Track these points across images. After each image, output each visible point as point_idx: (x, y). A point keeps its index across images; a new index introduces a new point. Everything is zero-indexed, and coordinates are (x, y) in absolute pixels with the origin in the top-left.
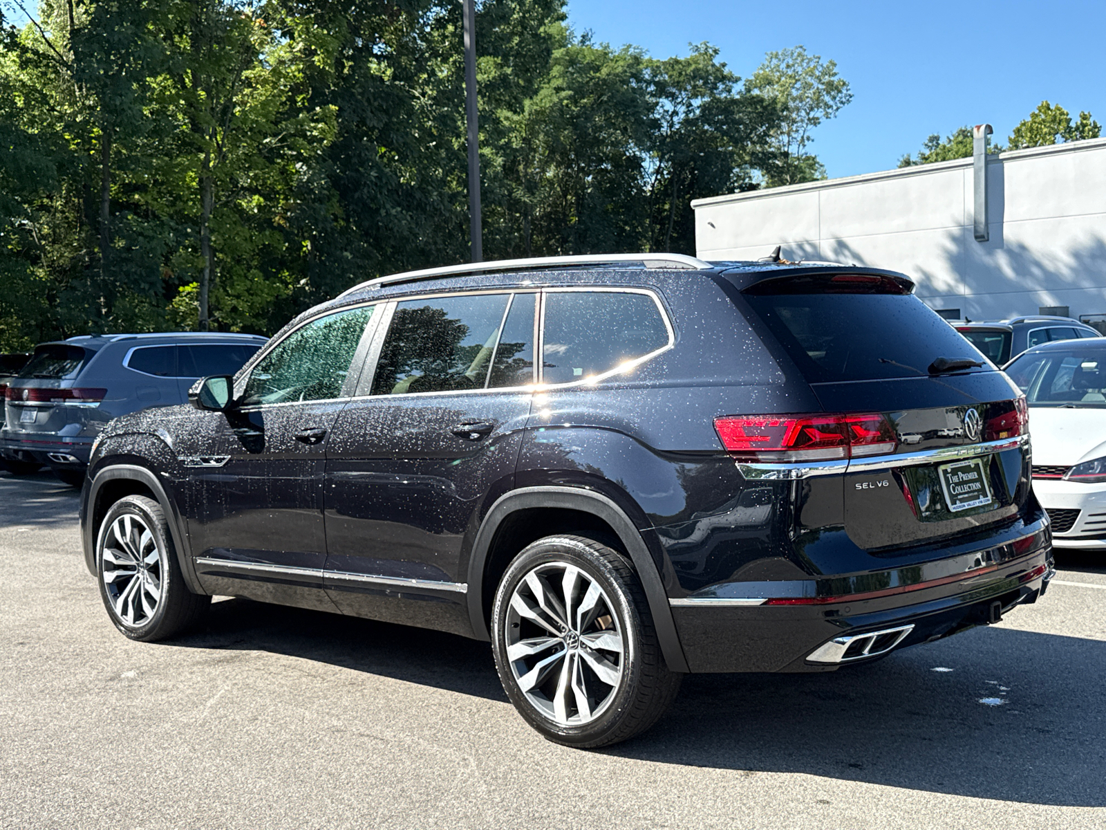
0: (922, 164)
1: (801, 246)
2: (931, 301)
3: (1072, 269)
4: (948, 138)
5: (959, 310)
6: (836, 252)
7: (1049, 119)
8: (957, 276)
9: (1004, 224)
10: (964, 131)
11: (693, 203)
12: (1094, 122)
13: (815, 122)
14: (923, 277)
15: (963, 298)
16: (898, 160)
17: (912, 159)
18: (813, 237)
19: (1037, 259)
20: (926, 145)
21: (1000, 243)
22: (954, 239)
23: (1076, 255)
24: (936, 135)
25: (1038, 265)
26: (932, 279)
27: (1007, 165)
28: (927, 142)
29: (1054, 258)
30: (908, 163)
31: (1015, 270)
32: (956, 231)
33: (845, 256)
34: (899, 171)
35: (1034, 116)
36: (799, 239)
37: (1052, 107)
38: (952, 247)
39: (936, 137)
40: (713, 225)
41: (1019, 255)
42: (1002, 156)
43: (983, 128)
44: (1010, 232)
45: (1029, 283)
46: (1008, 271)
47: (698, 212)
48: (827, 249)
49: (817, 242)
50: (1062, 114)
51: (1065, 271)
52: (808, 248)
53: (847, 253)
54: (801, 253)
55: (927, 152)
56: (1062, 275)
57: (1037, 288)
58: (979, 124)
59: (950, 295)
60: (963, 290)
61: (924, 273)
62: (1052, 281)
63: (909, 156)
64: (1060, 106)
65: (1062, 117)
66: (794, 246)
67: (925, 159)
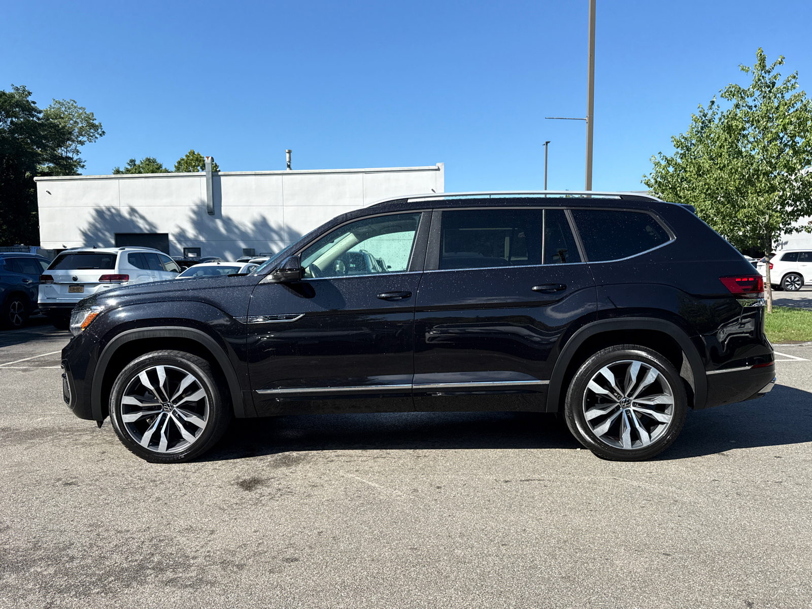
0: (127, 173)
1: (109, 209)
2: (185, 243)
3: (253, 230)
4: (141, 161)
5: (200, 248)
6: (130, 214)
7: (195, 159)
8: (198, 232)
9: (222, 207)
10: (149, 159)
11: (35, 178)
12: (215, 163)
13: (82, 143)
14: (181, 231)
15: (201, 242)
16: (113, 170)
17: (121, 170)
18: (115, 204)
19: (236, 225)
20: (128, 164)
21: (220, 216)
22: (194, 212)
23: (255, 224)
24: (133, 159)
25: (237, 227)
26: (186, 232)
27: (222, 178)
28: (129, 162)
29: (245, 225)
30: (118, 172)
31: (226, 230)
32: (195, 208)
33: (136, 217)
34: (113, 176)
35: (187, 156)
36: (107, 205)
37: (196, 153)
38: (193, 216)
39: (133, 161)
40: (49, 193)
41: (227, 222)
42: (220, 173)
43: (210, 158)
44: (225, 211)
45: (233, 237)
46: (222, 230)
47: (38, 184)
48: (125, 212)
49: (118, 208)
50: (201, 157)
51: (249, 231)
52: (113, 211)
53: (136, 215)
54: (108, 213)
55: (129, 167)
56: (248, 233)
57: (238, 239)
58: (208, 156)
59: (196, 240)
60: (202, 238)
61: (181, 229)
62: (244, 236)
63: (119, 168)
64: (200, 153)
65: (201, 159)
66: (104, 208)
67: (128, 171)
